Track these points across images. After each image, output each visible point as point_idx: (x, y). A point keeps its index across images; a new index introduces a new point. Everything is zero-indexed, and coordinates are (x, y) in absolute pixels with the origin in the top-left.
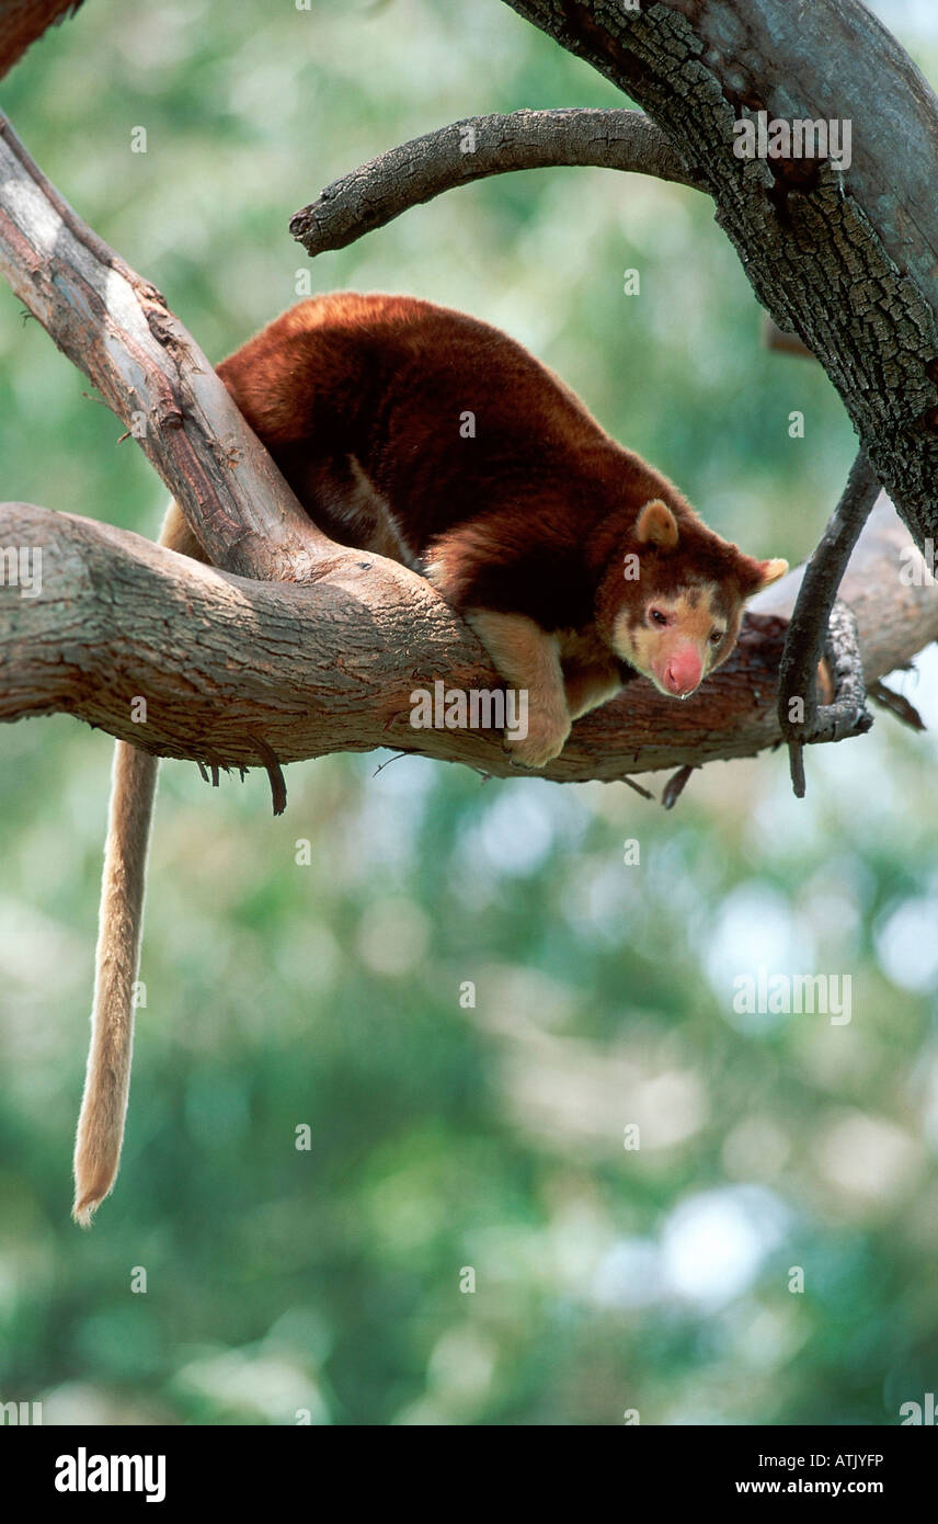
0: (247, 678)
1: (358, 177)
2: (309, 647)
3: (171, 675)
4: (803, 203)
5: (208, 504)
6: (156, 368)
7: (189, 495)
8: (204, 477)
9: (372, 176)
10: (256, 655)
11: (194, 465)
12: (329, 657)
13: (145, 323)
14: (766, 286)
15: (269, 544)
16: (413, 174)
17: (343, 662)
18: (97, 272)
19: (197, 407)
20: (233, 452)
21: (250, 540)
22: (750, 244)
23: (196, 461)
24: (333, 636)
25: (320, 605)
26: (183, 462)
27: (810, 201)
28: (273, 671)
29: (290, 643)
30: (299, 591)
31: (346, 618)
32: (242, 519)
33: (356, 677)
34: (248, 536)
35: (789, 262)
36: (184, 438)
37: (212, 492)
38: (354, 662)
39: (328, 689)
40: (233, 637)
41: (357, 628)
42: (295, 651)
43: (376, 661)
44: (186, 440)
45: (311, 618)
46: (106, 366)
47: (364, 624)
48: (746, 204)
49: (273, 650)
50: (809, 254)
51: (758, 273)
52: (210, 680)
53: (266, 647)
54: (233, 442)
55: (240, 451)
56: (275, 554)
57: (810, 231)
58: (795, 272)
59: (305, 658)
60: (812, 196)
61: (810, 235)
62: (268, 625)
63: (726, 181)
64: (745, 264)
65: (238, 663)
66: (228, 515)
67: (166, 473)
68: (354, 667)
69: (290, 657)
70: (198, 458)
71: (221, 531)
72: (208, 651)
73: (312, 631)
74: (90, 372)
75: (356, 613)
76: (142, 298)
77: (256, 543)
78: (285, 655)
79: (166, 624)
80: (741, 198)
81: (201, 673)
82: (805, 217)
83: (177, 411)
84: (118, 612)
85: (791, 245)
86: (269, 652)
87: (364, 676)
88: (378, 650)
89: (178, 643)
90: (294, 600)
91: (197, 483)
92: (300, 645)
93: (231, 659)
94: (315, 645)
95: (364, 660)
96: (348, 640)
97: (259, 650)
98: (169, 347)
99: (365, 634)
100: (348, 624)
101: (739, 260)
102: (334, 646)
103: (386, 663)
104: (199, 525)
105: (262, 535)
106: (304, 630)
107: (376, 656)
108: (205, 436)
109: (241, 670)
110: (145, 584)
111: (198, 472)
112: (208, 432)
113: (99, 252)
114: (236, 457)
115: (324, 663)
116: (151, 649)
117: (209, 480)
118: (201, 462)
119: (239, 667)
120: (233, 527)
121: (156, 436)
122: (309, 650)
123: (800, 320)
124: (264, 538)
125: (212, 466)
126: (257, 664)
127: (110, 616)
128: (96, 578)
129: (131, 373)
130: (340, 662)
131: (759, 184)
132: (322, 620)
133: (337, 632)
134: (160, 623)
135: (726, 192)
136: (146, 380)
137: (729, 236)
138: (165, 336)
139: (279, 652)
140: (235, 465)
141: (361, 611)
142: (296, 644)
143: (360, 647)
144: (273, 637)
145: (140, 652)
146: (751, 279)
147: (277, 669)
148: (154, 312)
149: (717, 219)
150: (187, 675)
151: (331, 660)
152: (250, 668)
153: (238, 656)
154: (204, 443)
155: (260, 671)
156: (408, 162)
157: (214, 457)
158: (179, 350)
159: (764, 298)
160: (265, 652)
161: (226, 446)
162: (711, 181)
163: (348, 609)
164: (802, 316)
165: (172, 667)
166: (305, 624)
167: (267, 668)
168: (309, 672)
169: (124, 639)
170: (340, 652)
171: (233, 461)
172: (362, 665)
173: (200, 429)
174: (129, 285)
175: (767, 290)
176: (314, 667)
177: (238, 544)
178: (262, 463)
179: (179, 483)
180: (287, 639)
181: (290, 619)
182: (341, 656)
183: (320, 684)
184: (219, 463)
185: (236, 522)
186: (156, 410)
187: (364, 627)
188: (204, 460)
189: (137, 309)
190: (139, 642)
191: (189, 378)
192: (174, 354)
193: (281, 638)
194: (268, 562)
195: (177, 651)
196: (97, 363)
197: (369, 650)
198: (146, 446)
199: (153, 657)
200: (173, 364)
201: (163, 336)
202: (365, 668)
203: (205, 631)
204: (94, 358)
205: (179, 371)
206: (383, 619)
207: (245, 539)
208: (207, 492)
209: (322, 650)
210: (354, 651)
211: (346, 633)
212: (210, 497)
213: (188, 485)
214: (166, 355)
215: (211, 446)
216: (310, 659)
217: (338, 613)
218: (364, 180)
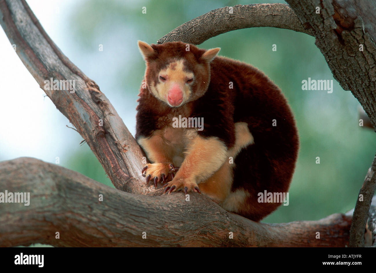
0: (126, 231)
1: (172, 34)
2: (152, 219)
3: (93, 228)
4: (349, 35)
5: (115, 167)
6: (94, 113)
7: (108, 164)
8: (114, 156)
9: (178, 33)
10: (129, 222)
11: (109, 152)
12: (161, 224)
13: (90, 96)
14: (337, 71)
15: (139, 182)
16: (194, 32)
17: (167, 226)
18: (71, 76)
19: (111, 128)
20: (125, 146)
21: (132, 181)
22: (329, 54)
23: (110, 150)
24: (163, 216)
25: (158, 203)
26: (105, 151)
27: (351, 34)
28: (137, 229)
29: (144, 218)
30: (149, 198)
31: (169, 209)
32: (129, 173)
33: (174, 233)
34: (132, 179)
35: (345, 60)
36: (106, 141)
37: (117, 163)
38: (172, 227)
39: (161, 237)
40: (119, 214)
41: (173, 213)
42: (146, 221)
43: (182, 227)
44: (106, 142)
45: (153, 208)
46: (75, 113)
47: (177, 212)
48: (326, 36)
49: (136, 220)
50: (353, 57)
51: (333, 66)
52: (110, 231)
53: (134, 218)
54: (125, 142)
55: (128, 146)
56: (142, 186)
57: (352, 47)
58: (347, 64)
59: (150, 224)
60: (352, 32)
61: (352, 48)
62: (134, 210)
63: (318, 27)
64: (328, 63)
65: (122, 225)
66: (123, 171)
67: (98, 156)
68: (172, 229)
69: (144, 223)
70: (111, 149)
71: (120, 178)
72: (108, 219)
73: (154, 213)
74: (68, 116)
75: (173, 207)
76: (89, 86)
77: (135, 182)
78: (142, 222)
79: (89, 207)
80: (324, 33)
81: (105, 228)
82: (350, 42)
83: (102, 130)
84: (68, 201)
85: (345, 53)
86: (135, 221)
87: (177, 233)
88: (182, 222)
89: (95, 215)
90: (146, 201)
91: (111, 159)
92: (148, 218)
93: (118, 223)
94: (155, 219)
95: (176, 226)
96: (170, 217)
97: (131, 220)
98: (100, 105)
99: (177, 216)
100: (170, 211)
101: (325, 61)
102: (163, 220)
103: (187, 228)
104: (112, 176)
105: (137, 179)
106: (150, 213)
107: (182, 225)
108: (114, 140)
109: (123, 228)
110: (80, 190)
111: (111, 154)
112: (115, 138)
113: (72, 68)
114: (126, 148)
115: (159, 226)
116: (83, 217)
117: (116, 158)
118: (112, 151)
119: (122, 226)
120: (125, 176)
121: (94, 141)
122: (152, 221)
123: (351, 85)
124: (138, 180)
125: (117, 152)
126: (129, 225)
127: (65, 203)
128: (59, 187)
129: (84, 116)
130: (166, 226)
131: (331, 27)
132: (158, 209)
133: (165, 214)
134: (87, 207)
135: (318, 32)
136: (90, 118)
137: (321, 51)
138: (98, 101)
139: (139, 221)
140: (126, 151)
141: (175, 207)
142: (146, 218)
143: (175, 221)
144: (137, 214)
145: (79, 218)
146: (331, 69)
147: (139, 228)
148: (93, 91)
149: (316, 44)
150: (99, 229)
151: (162, 225)
152: (126, 227)
153: (121, 222)
154: (113, 143)
155: (131, 228)
156: (192, 27)
157: (118, 148)
158: (104, 106)
159: (336, 77)
160: (132, 221)
161: (123, 144)
162: (313, 28)
163: (170, 206)
164: (352, 83)
165: (93, 224)
166: (150, 210)
167: (134, 227)
168: (152, 230)
169: (72, 212)
170: (166, 222)
171: (125, 150)
172: (175, 228)
173: (112, 137)
174: (84, 81)
175: (337, 73)
176: (155, 228)
177: (127, 183)
178: (137, 150)
179: (104, 159)
180: (142, 216)
181: (144, 208)
182: (166, 224)
183: (157, 235)
184: (119, 151)
185: (127, 174)
186: (94, 130)
187: (176, 213)
188: (113, 150)
189: (87, 90)
190: (78, 214)
191: (108, 117)
192: (102, 108)
193: (140, 215)
194: (139, 189)
195: (94, 218)
196: (71, 112)
197: (179, 222)
198: (91, 145)
199: (84, 220)
200: (101, 112)
201: (97, 101)
202: (177, 229)
203: (106, 211)
204: (70, 111)
205: (103, 114)
206: (185, 210)
207: (130, 181)
208: (115, 163)
209: (158, 221)
210: (172, 222)
211: (169, 215)
212: (116, 164)
213: (107, 160)
214: (98, 108)
215: (116, 144)
216: (153, 225)
217: (165, 207)
218: (174, 35)
